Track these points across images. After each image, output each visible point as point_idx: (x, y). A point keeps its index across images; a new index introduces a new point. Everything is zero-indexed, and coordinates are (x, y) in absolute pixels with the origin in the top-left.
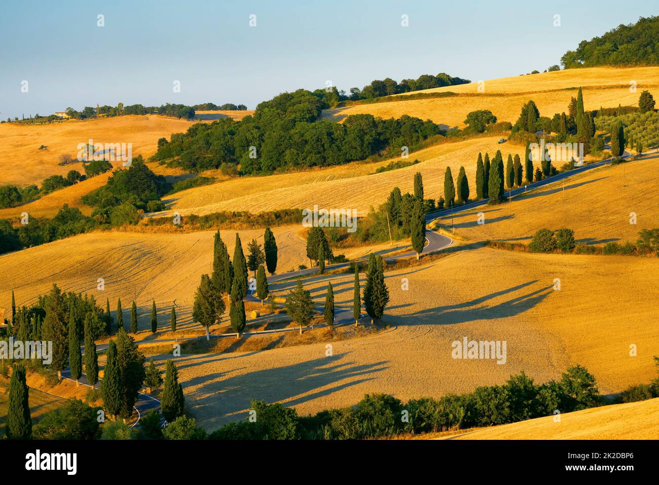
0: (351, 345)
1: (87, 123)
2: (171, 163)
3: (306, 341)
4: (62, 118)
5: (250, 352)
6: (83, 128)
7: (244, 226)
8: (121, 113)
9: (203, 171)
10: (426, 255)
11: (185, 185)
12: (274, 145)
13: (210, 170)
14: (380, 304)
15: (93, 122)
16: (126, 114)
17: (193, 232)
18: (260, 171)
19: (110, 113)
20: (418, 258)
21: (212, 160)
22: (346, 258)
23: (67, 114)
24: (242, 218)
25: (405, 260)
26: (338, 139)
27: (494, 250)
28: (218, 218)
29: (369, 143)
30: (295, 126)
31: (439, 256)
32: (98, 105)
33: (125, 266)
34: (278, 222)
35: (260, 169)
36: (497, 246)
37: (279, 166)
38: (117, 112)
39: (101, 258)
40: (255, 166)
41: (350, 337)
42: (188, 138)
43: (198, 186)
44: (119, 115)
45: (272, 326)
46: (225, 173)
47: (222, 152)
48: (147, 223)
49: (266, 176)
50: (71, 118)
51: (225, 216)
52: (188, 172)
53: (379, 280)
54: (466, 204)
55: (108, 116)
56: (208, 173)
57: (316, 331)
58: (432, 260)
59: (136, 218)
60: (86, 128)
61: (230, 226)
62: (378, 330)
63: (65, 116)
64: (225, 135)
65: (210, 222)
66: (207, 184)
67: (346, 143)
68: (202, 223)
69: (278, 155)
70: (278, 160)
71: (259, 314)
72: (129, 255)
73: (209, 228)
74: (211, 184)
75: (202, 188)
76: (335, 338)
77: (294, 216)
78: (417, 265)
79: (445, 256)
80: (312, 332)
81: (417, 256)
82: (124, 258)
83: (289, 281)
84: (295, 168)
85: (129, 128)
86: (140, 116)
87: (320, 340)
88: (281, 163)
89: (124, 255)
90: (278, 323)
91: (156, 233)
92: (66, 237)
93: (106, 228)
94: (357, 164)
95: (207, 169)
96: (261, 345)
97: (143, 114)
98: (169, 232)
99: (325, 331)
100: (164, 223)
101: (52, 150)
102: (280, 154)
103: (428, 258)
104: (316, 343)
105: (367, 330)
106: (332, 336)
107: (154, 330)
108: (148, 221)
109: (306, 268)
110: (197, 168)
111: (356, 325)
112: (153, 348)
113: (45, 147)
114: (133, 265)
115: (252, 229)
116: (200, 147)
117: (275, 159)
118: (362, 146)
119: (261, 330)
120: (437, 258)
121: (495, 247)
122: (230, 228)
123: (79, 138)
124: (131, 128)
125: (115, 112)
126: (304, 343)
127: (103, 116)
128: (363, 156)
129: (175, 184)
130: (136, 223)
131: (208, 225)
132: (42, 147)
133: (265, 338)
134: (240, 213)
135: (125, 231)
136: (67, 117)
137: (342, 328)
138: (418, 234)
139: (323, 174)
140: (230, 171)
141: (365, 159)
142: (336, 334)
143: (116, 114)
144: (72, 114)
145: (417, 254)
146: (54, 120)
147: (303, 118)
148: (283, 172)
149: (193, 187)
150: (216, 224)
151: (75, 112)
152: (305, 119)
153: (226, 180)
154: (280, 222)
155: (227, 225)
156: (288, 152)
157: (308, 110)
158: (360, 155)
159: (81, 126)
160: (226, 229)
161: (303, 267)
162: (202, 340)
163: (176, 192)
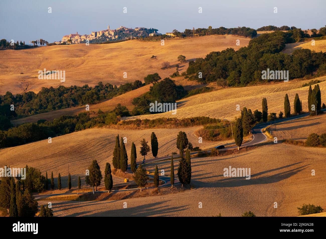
0: (165, 198)
1: (186, 40)
2: (191, 77)
3: (143, 195)
4: (170, 37)
5: (113, 201)
6: (182, 44)
7: (173, 126)
8: (209, 33)
9: (209, 83)
10: (244, 148)
11: (194, 92)
12: (248, 68)
13: (214, 82)
14: (186, 176)
15: (189, 39)
16: (212, 34)
17: (144, 129)
18: (240, 84)
19: (201, 34)
20: (238, 149)
21: (215, 76)
22: (199, 148)
23: (174, 34)
24: (172, 121)
25: (231, 150)
26: (286, 65)
27: (286, 144)
28: (159, 121)
29: (306, 67)
30: (262, 56)
31: (252, 148)
32: (194, 28)
33: (95, 150)
34: (192, 124)
35: (240, 82)
36: (289, 143)
37: (251, 81)
38: (206, 33)
39: (84, 144)
40: (237, 81)
41: (167, 193)
42: (205, 62)
43: (203, 93)
44: (207, 35)
45: (130, 187)
46: (220, 85)
47: (221, 71)
48: (121, 123)
49: (242, 87)
50: (176, 37)
51: (163, 120)
52: (200, 83)
53: (185, 164)
54: (299, 115)
55: (200, 35)
56: (211, 84)
57: (149, 190)
58: (247, 150)
59: (116, 121)
60: (185, 43)
61: (164, 126)
62: (184, 190)
63: (172, 35)
64: (225, 60)
65: (155, 124)
66: (208, 92)
67: (291, 67)
68: (150, 124)
69: (250, 74)
70: (250, 77)
71: (129, 180)
72: (101, 143)
73: (153, 127)
74: (210, 92)
75: (205, 94)
76: (159, 194)
77: (202, 121)
78: (237, 153)
79: (255, 148)
80: (147, 191)
81: (238, 148)
82: (97, 145)
83: (160, 162)
84: (260, 82)
85: (211, 44)
86: (221, 36)
87: (150, 195)
88: (252, 79)
89: (98, 142)
90: (133, 186)
91: (125, 129)
92: (79, 130)
93: (100, 126)
94: (297, 80)
95: (212, 81)
96: (119, 197)
97: (223, 34)
98: (132, 129)
99: (154, 190)
100: (131, 124)
101: (159, 59)
102: (251, 73)
103: (245, 149)
104: (148, 196)
105: (178, 190)
106: (157, 193)
107: (70, 188)
108: (122, 123)
109: (177, 154)
110: (206, 80)
111: (172, 187)
112: (65, 197)
113: (155, 57)
114: (100, 149)
115: (177, 128)
116: (207, 68)
117: (248, 76)
118: (301, 69)
119: (124, 189)
120: (250, 149)
121: (288, 143)
122: (164, 127)
123: (178, 51)
124: (213, 44)
125: (205, 32)
126: (142, 196)
127: (197, 35)
128: (302, 75)
129: (189, 91)
130: (116, 124)
131: (153, 125)
132: (153, 57)
133: (122, 193)
134: (172, 118)
135: (109, 128)
136: (174, 36)
137: (164, 189)
138: (238, 136)
139: (274, 87)
140: (222, 83)
141: (303, 77)
142: (160, 192)
143: (205, 34)
144: (177, 34)
145: (238, 147)
146: (165, 38)
147: (268, 51)
148: (253, 85)
149: (199, 93)
150: (157, 125)
151: (179, 33)
152: (270, 52)
153: (219, 89)
154: (193, 124)
155: (163, 126)
156: (256, 73)
157: (274, 45)
158: (300, 74)
159: (181, 42)
160: (162, 128)
161: (175, 153)
162: (90, 194)
163: (189, 96)
